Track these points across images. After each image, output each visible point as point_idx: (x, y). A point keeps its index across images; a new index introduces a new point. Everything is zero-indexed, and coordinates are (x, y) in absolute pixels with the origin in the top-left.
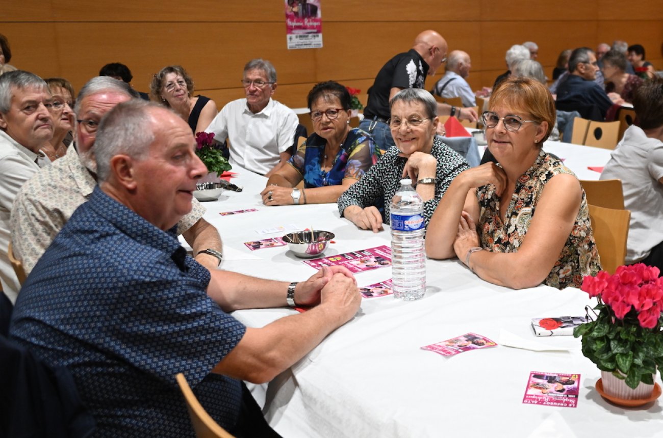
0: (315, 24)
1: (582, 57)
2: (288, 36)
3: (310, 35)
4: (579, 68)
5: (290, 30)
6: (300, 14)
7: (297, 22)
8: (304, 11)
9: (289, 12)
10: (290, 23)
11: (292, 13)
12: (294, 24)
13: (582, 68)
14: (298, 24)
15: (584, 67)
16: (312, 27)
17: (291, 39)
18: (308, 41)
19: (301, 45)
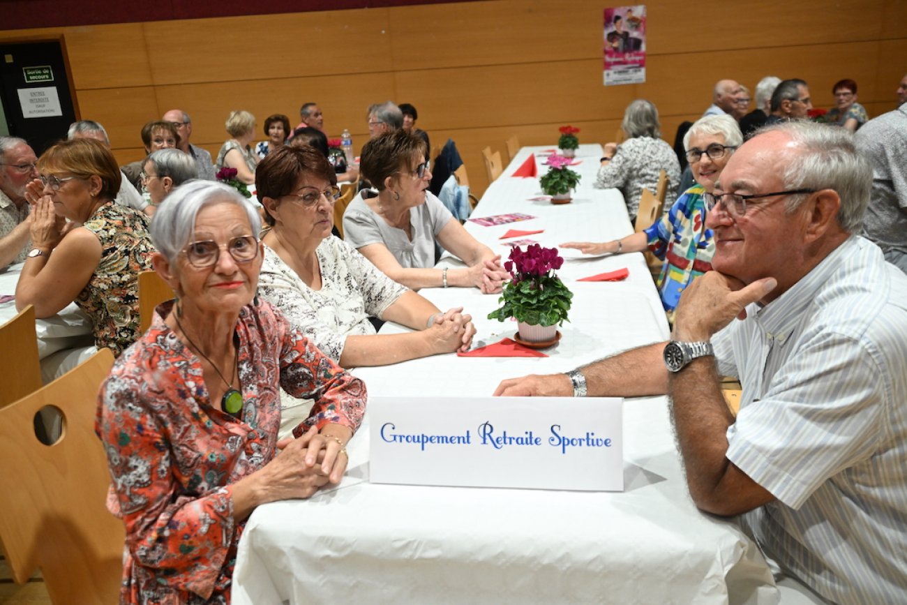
0: (638, 58)
1: (789, 92)
2: (605, 72)
3: (631, 70)
4: (784, 107)
5: (608, 66)
6: (621, 49)
7: (616, 57)
8: (626, 46)
9: (607, 48)
10: (608, 59)
11: (612, 49)
12: (613, 60)
13: (787, 106)
14: (618, 60)
15: (790, 105)
16: (634, 62)
17: (608, 75)
18: (627, 76)
19: (620, 81)
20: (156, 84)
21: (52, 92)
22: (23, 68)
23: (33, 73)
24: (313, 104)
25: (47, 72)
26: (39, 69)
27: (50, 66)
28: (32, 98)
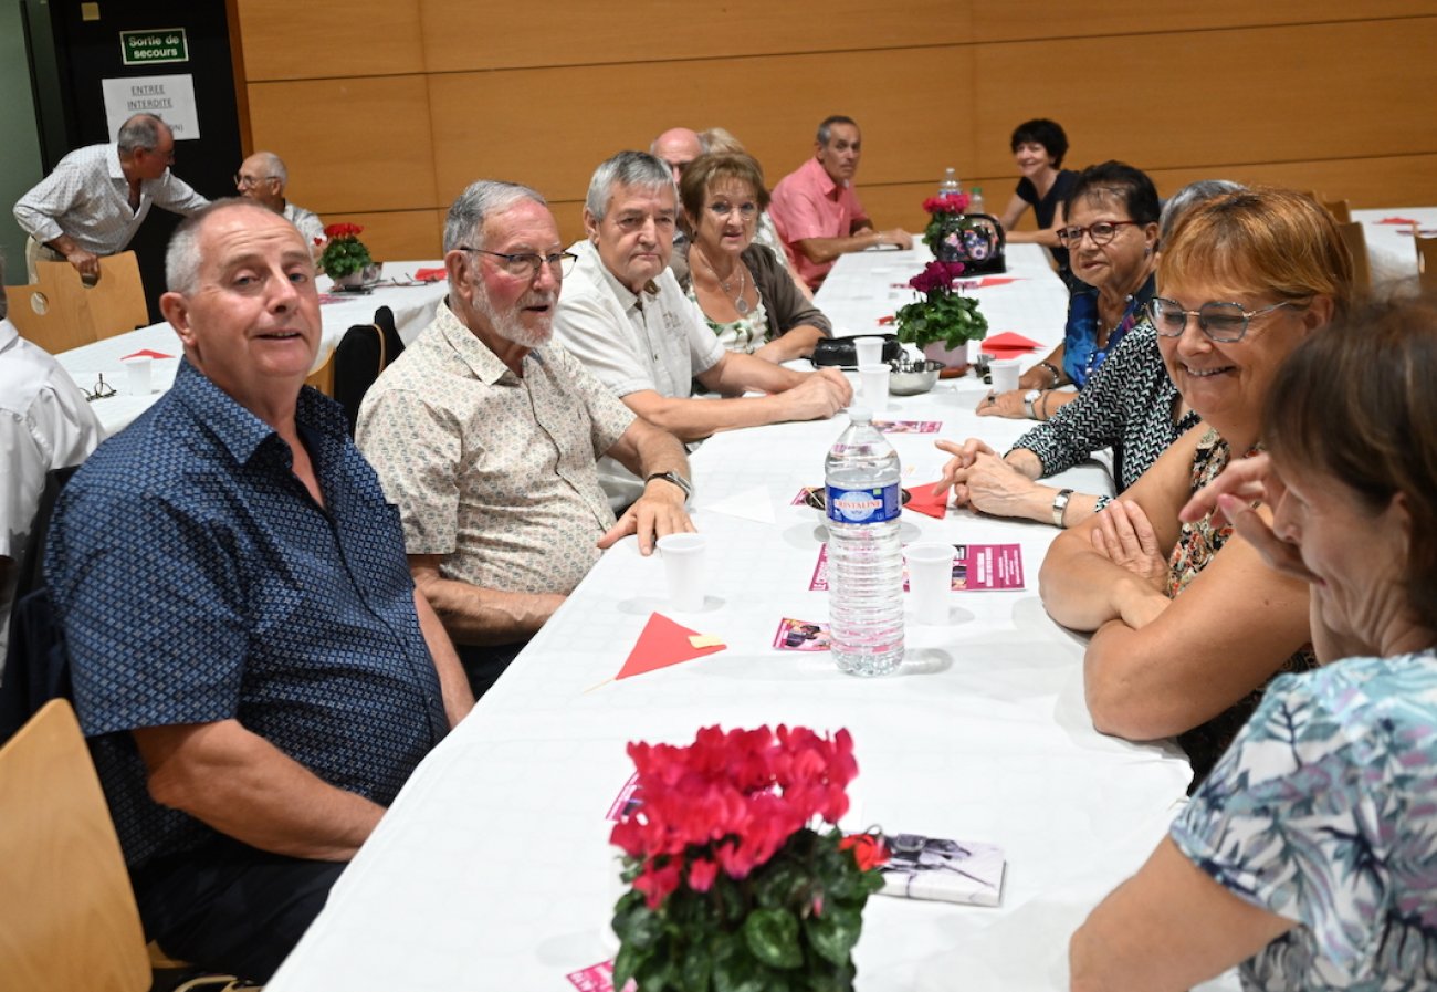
20: (432, 69)
21: (180, 89)
22: (122, 33)
23: (144, 43)
24: (845, 120)
25: (175, 41)
26: (156, 36)
27: (183, 30)
28: (134, 99)
